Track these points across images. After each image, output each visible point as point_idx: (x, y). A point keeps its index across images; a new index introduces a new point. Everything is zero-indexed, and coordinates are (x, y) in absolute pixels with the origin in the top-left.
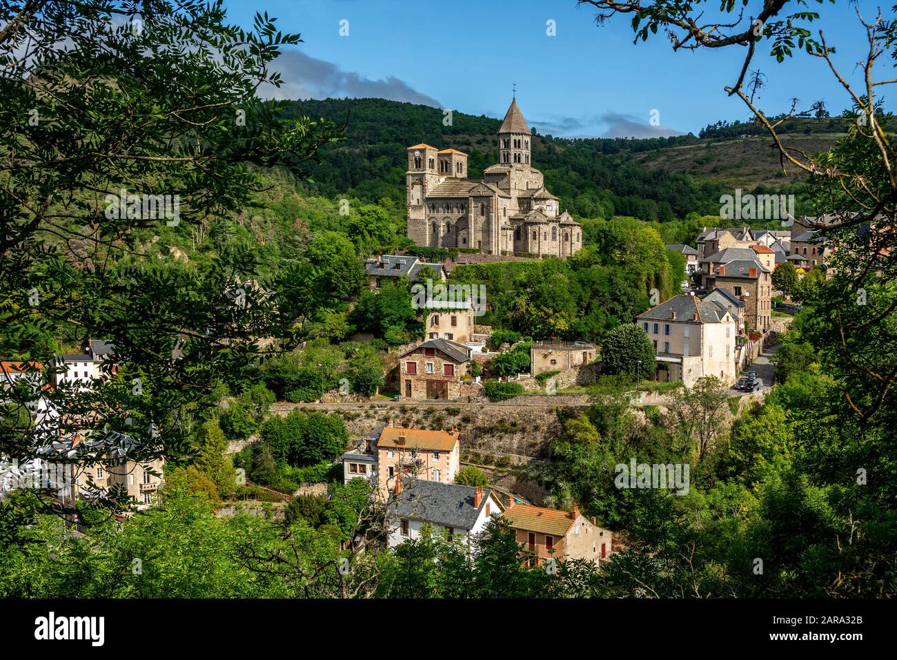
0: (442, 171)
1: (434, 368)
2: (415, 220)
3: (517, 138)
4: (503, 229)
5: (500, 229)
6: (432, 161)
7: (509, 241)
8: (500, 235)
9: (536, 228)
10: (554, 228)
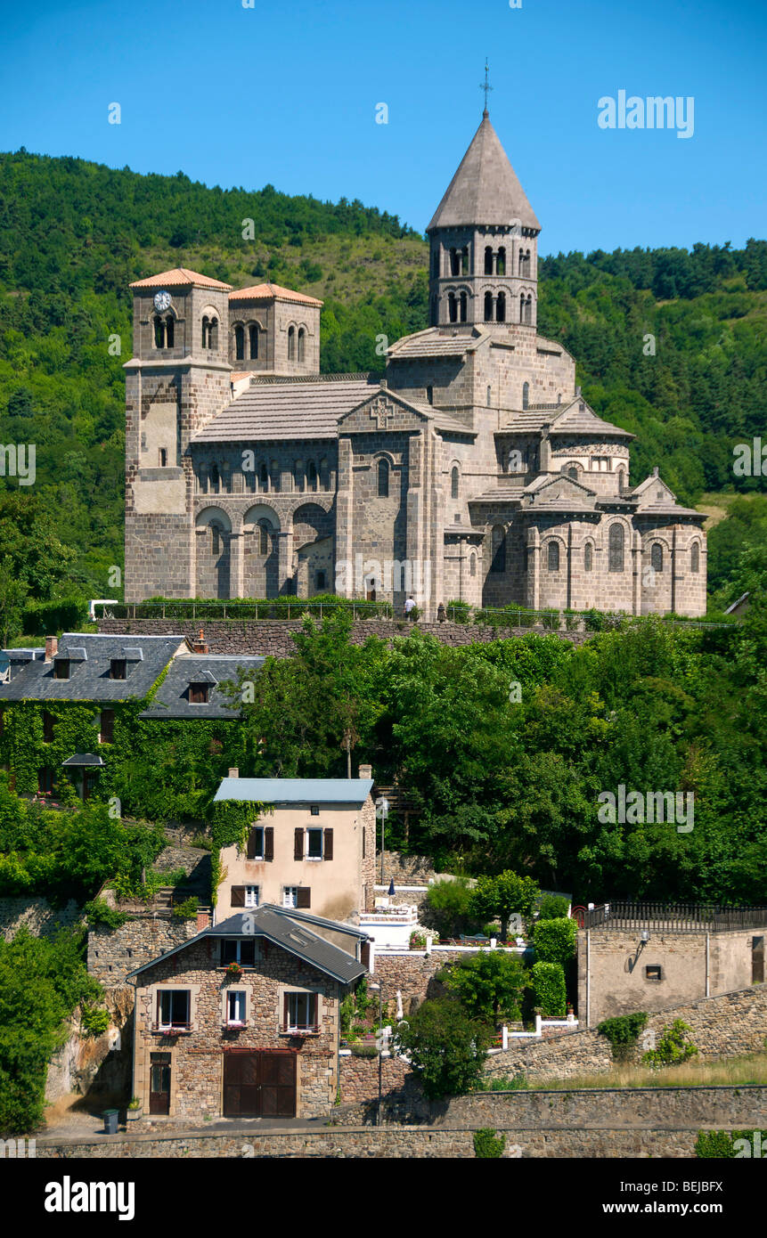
0: (240, 356)
1: (249, 1006)
2: (150, 517)
3: (496, 242)
4: (451, 538)
5: (440, 539)
6: (209, 324)
7: (467, 576)
8: (440, 559)
9: (560, 532)
10: (616, 531)
